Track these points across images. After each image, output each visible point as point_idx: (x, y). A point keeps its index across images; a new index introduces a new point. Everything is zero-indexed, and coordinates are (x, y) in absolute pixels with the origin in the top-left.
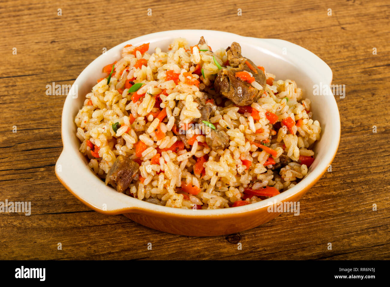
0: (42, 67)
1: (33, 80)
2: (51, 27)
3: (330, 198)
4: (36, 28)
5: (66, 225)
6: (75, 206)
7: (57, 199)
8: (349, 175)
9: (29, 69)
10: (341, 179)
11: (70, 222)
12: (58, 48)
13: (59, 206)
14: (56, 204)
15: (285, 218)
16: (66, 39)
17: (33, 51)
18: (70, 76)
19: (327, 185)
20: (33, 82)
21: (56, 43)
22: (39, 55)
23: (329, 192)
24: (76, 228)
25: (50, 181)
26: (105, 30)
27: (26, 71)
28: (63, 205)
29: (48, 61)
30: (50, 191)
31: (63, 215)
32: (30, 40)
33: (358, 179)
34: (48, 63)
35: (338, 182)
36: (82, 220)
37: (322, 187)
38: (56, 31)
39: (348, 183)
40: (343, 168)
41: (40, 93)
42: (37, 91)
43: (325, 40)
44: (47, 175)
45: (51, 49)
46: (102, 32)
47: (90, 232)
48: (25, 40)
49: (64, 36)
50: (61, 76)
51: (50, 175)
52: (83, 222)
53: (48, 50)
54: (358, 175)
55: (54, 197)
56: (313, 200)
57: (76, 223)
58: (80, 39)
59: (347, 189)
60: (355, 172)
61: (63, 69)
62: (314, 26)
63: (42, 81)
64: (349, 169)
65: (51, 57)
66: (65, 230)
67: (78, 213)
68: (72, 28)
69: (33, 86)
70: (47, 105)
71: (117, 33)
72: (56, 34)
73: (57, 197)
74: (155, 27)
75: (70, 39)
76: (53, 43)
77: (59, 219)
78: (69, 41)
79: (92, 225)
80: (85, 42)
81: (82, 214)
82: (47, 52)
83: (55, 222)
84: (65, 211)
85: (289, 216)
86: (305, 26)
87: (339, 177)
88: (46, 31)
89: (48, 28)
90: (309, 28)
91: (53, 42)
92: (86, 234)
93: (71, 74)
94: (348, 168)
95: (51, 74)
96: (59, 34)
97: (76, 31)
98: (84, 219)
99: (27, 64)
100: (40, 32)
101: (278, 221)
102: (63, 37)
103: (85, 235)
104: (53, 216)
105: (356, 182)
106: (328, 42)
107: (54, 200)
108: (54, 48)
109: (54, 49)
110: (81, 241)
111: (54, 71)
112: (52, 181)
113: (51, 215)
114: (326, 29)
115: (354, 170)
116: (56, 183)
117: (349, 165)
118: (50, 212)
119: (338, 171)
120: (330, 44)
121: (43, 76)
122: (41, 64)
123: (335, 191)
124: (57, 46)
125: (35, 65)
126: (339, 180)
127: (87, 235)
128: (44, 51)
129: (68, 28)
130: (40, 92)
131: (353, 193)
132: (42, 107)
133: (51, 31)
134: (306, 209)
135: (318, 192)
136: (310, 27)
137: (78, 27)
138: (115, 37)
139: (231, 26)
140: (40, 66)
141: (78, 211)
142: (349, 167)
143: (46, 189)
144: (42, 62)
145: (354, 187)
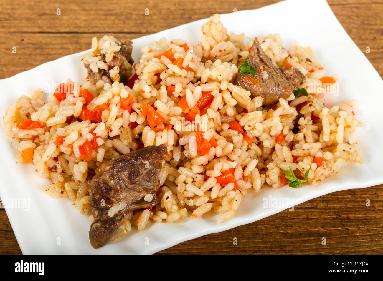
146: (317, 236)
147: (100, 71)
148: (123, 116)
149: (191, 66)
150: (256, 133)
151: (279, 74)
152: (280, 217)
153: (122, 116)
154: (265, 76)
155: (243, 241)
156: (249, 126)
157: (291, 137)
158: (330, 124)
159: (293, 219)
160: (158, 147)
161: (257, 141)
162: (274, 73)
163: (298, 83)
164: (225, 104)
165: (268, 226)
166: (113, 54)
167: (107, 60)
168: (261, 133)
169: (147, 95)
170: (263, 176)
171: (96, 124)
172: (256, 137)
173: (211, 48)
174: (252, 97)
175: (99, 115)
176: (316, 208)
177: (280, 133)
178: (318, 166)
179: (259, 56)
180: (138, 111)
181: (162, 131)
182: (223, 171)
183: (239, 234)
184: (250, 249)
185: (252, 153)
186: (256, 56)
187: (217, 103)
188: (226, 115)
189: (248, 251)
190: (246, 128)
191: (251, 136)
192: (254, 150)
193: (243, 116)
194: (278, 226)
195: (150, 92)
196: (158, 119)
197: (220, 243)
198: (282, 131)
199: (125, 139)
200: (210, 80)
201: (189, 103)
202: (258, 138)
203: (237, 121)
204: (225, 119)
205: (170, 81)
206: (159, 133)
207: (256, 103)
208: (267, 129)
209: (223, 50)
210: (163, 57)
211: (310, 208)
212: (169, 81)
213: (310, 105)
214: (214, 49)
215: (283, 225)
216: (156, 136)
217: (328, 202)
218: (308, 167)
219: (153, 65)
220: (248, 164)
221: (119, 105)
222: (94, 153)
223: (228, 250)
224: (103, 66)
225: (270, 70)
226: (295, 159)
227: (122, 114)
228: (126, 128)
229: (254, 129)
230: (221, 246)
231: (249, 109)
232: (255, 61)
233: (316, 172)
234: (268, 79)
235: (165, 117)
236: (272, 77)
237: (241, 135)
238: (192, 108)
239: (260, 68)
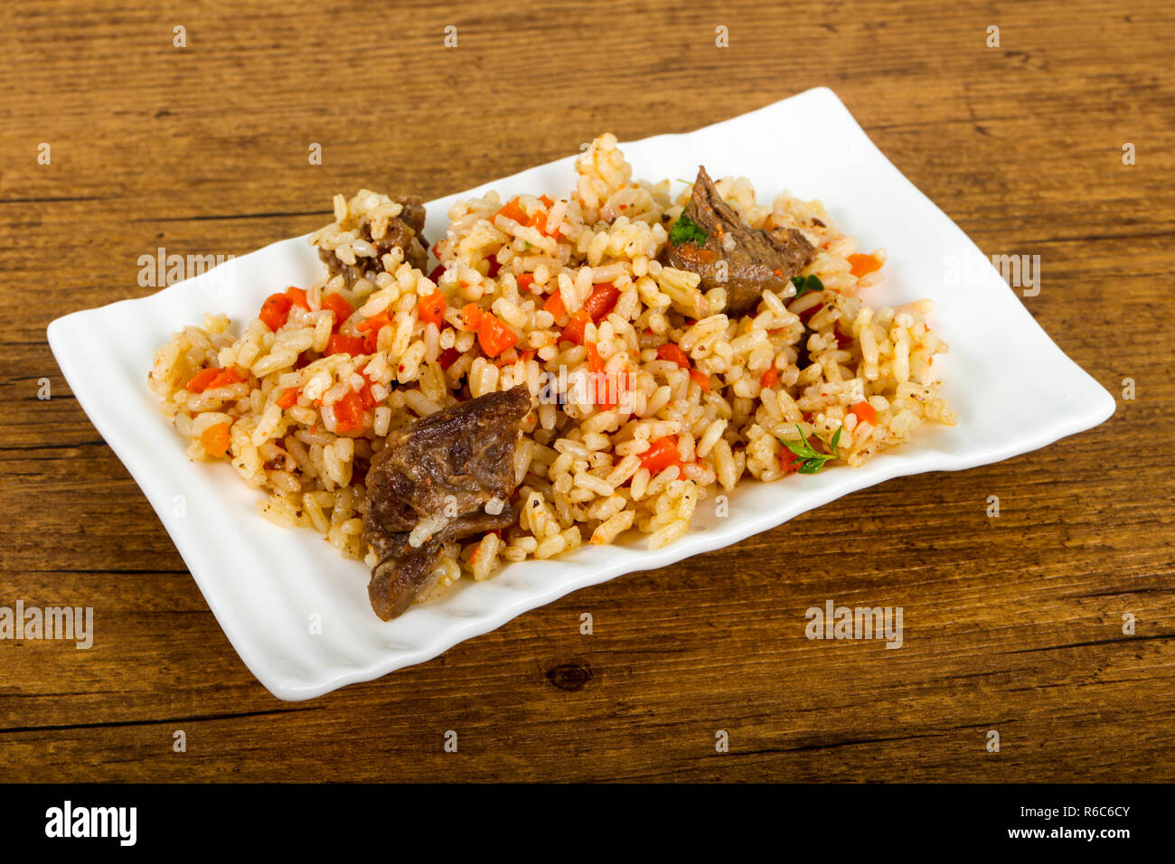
0: (121, 179)
1: (90, 212)
2: (164, 75)
3: (860, 587)
4: (123, 74)
5: (112, 605)
6: (146, 556)
7: (99, 534)
8: (927, 528)
9: (83, 181)
10: (902, 538)
11: (123, 596)
12: (173, 131)
13: (101, 552)
14: (94, 547)
15: (725, 631)
16: (201, 109)
17: (103, 136)
18: (194, 207)
19: (859, 551)
20: (87, 218)
21: (173, 117)
22: (118, 147)
23: (862, 569)
24: (138, 613)
25: (90, 486)
26: (312, 90)
27: (76, 186)
28: (113, 551)
29: (141, 164)
30: (86, 513)
31: (110, 576)
32: (102, 104)
33: (951, 542)
34: (139, 169)
35: (891, 545)
36: (156, 595)
37: (844, 554)
38: (177, 85)
39: (918, 550)
40: (913, 508)
41: (102, 248)
42: (94, 243)
43: (923, 157)
44: (83, 470)
45: (154, 133)
46: (303, 97)
47: (175, 627)
48: (88, 104)
49: (195, 99)
50: (170, 208)
51: (91, 468)
52: (160, 600)
53: (144, 135)
54: (951, 530)
55: (91, 529)
56: (811, 588)
57: (140, 602)
58: (238, 110)
59: (913, 566)
60: (946, 521)
61: (177, 187)
62: (899, 119)
63: (114, 217)
64: (929, 513)
65: (149, 153)
66: (105, 618)
67: (150, 576)
68: (221, 81)
69: (87, 229)
70: (117, 281)
71: (342, 100)
72: (174, 93)
73: (100, 529)
74: (450, 92)
75: (212, 108)
76: (164, 117)
77: (96, 587)
78: (206, 114)
79: (183, 610)
80: (252, 119)
81: (161, 577)
82: (142, 140)
83: (83, 594)
84: (116, 566)
85: (735, 628)
86: (873, 117)
87: (898, 531)
88: (150, 83)
89: (155, 75)
90: (884, 124)
91: (163, 114)
92: (161, 633)
93: (199, 203)
94: (926, 510)
95: (142, 200)
96: (186, 93)
97: (233, 88)
98: (164, 591)
99: (82, 168)
100: (134, 84)
101: (702, 639)
102: (193, 103)
103: (159, 636)
104: (81, 579)
105: (943, 548)
106: (930, 163)
107: (92, 535)
108: (162, 129)
109: (161, 134)
110: (144, 651)
111: (152, 194)
112: (96, 486)
113: (74, 574)
114: (931, 127)
115: (943, 516)
116: (105, 491)
117: (933, 502)
118: (73, 568)
119: (897, 516)
120: (937, 170)
121: (118, 204)
122: (120, 170)
123: (877, 569)
124: (173, 126)
125: (102, 172)
126: (895, 541)
127: (164, 636)
128: (134, 138)
129: (211, 80)
130: (102, 245)
131: (927, 579)
132: (101, 286)
133: (163, 86)
134: (787, 611)
135: (829, 568)
136: (887, 120)
137: (238, 78)
138: (337, 110)
139: (663, 103)
140: (116, 175)
141: (151, 568)
142: (931, 506)
143: (73, 505)
144: (124, 165)
145: (932, 563)
146: (867, 587)
147: (360, 260)
148: (426, 336)
149: (565, 230)
150: (718, 365)
151: (757, 240)
152: (781, 554)
153: (422, 337)
154: (729, 243)
155: (704, 605)
156: (702, 348)
157: (793, 375)
158: (879, 343)
159: (810, 556)
160: (510, 392)
161: (720, 385)
162: (748, 238)
163: (800, 261)
164: (645, 308)
165: (757, 573)
166: (386, 222)
167: (374, 236)
168: (729, 364)
169: (475, 292)
170: (740, 455)
171: (368, 357)
172: (718, 375)
173: (602, 204)
174: (704, 288)
175: (369, 343)
176: (859, 532)
177: (768, 366)
178: (859, 421)
179: (711, 204)
180: (458, 324)
181: (514, 364)
182: (654, 439)
183: (695, 592)
184: (722, 620)
185: (713, 409)
186: (705, 204)
187: (628, 304)
188: (648, 331)
189: (716, 624)
190: (696, 355)
191: (707, 372)
192: (716, 403)
193: (685, 331)
194: (778, 571)
195: (481, 285)
196: (503, 335)
197: (654, 611)
198: (773, 362)
199: (431, 388)
200: (607, 259)
201: (567, 304)
202: (721, 377)
203: (673, 343)
204: (647, 340)
205: (521, 264)
206: (506, 369)
207: (714, 301)
208: (741, 357)
209: (628, 204)
210: (500, 219)
211: (847, 533)
212: (518, 265)
213: (831, 308)
214: (608, 205)
215: (790, 569)
216: (501, 374)
217: (884, 519)
218: (839, 423)
219: (481, 234)
220: (704, 431)
221: (415, 314)
222: (367, 417)
223: (673, 625)
224: (365, 249)
225: (739, 233)
226: (808, 416)
227: (423, 332)
228: (433, 365)
229: (712, 354)
230: (657, 617)
231: (697, 313)
232: (704, 215)
233: (856, 432)
234: (736, 249)
235: (519, 335)
236: (744, 246)
237: (686, 371)
238: (574, 314)
239: (715, 229)
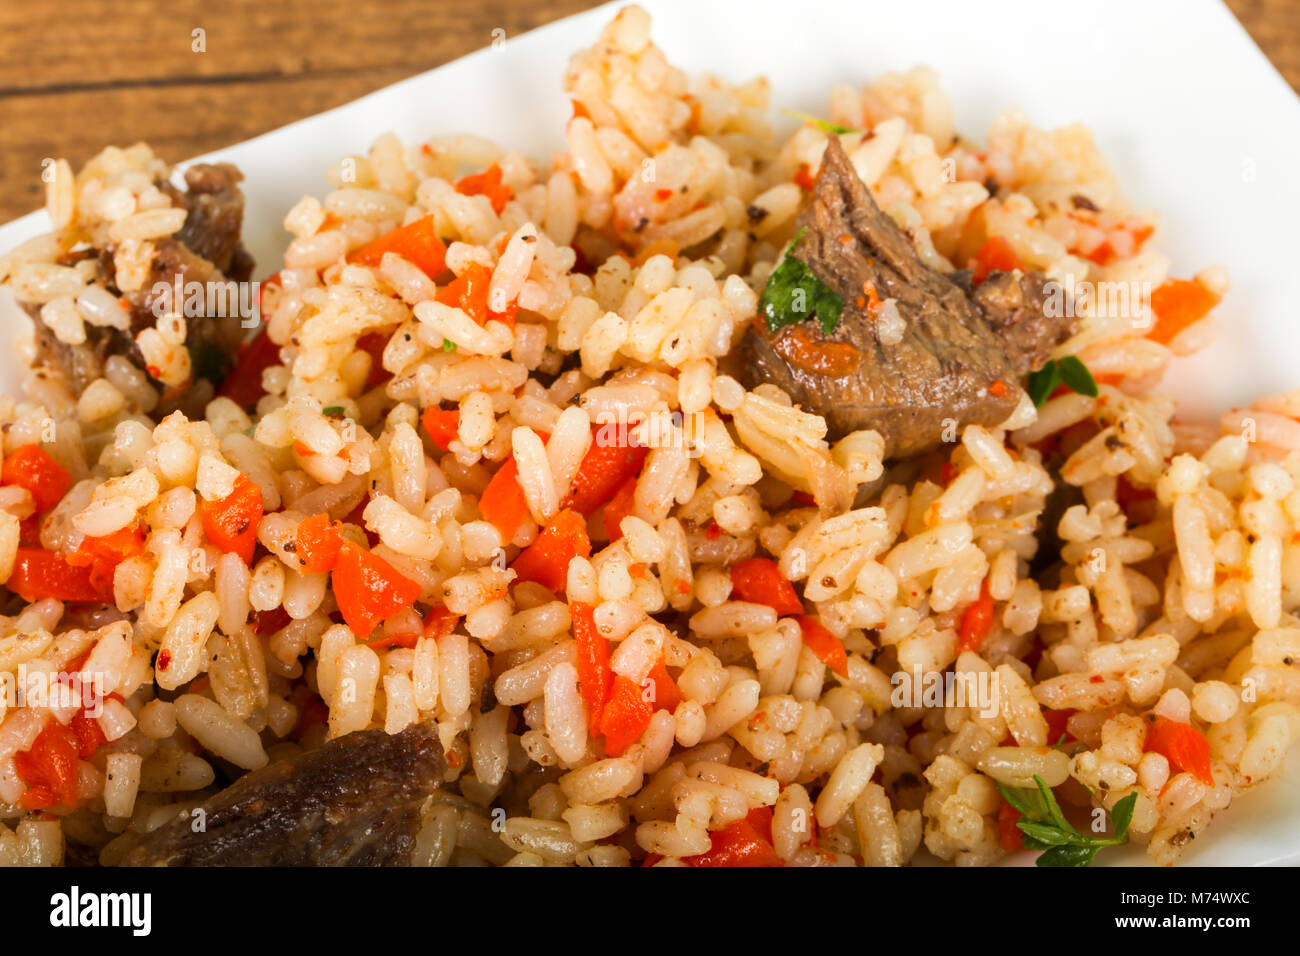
147: (93, 333)
148: (220, 583)
149: (530, 301)
150: (864, 612)
151: (953, 311)
153: (211, 584)
154: (890, 325)
156: (829, 582)
157: (1027, 609)
158: (1215, 535)
160: (398, 739)
161: (868, 647)
162: (932, 309)
163: (1045, 339)
164: (703, 476)
166: (149, 253)
167: (123, 281)
168: (888, 608)
169: (329, 468)
170: (911, 819)
171: (92, 635)
172: (865, 631)
173: (620, 183)
174: (836, 434)
175: (100, 578)
177: (974, 592)
178: (1175, 770)
179: (851, 224)
180: (291, 559)
181: (412, 645)
182: (720, 824)
185: (850, 704)
186: (841, 228)
187: (663, 482)
188: (712, 528)
190: (815, 592)
191: (838, 629)
192: (858, 689)
193: (794, 529)
195: (343, 454)
196: (387, 594)
198: (985, 583)
199: (233, 691)
200: (622, 367)
201: (533, 497)
202: (872, 635)
203: (766, 558)
204: (709, 549)
205: (436, 384)
206: (397, 658)
207: (855, 465)
208: (914, 587)
209: (675, 186)
210: (391, 262)
212: (427, 385)
213: (1112, 443)
216: (385, 670)
218: (1129, 776)
219: (345, 310)
220: (835, 765)
221: (194, 533)
222: (87, 777)
224: (108, 312)
225: (914, 296)
226: (1060, 728)
227: (213, 574)
228: (238, 636)
229: (850, 593)
231: (820, 498)
232: (838, 255)
233: (1168, 797)
234: (906, 340)
235: (424, 578)
236: (924, 326)
237: (793, 627)
238: (550, 520)
239: (860, 289)
